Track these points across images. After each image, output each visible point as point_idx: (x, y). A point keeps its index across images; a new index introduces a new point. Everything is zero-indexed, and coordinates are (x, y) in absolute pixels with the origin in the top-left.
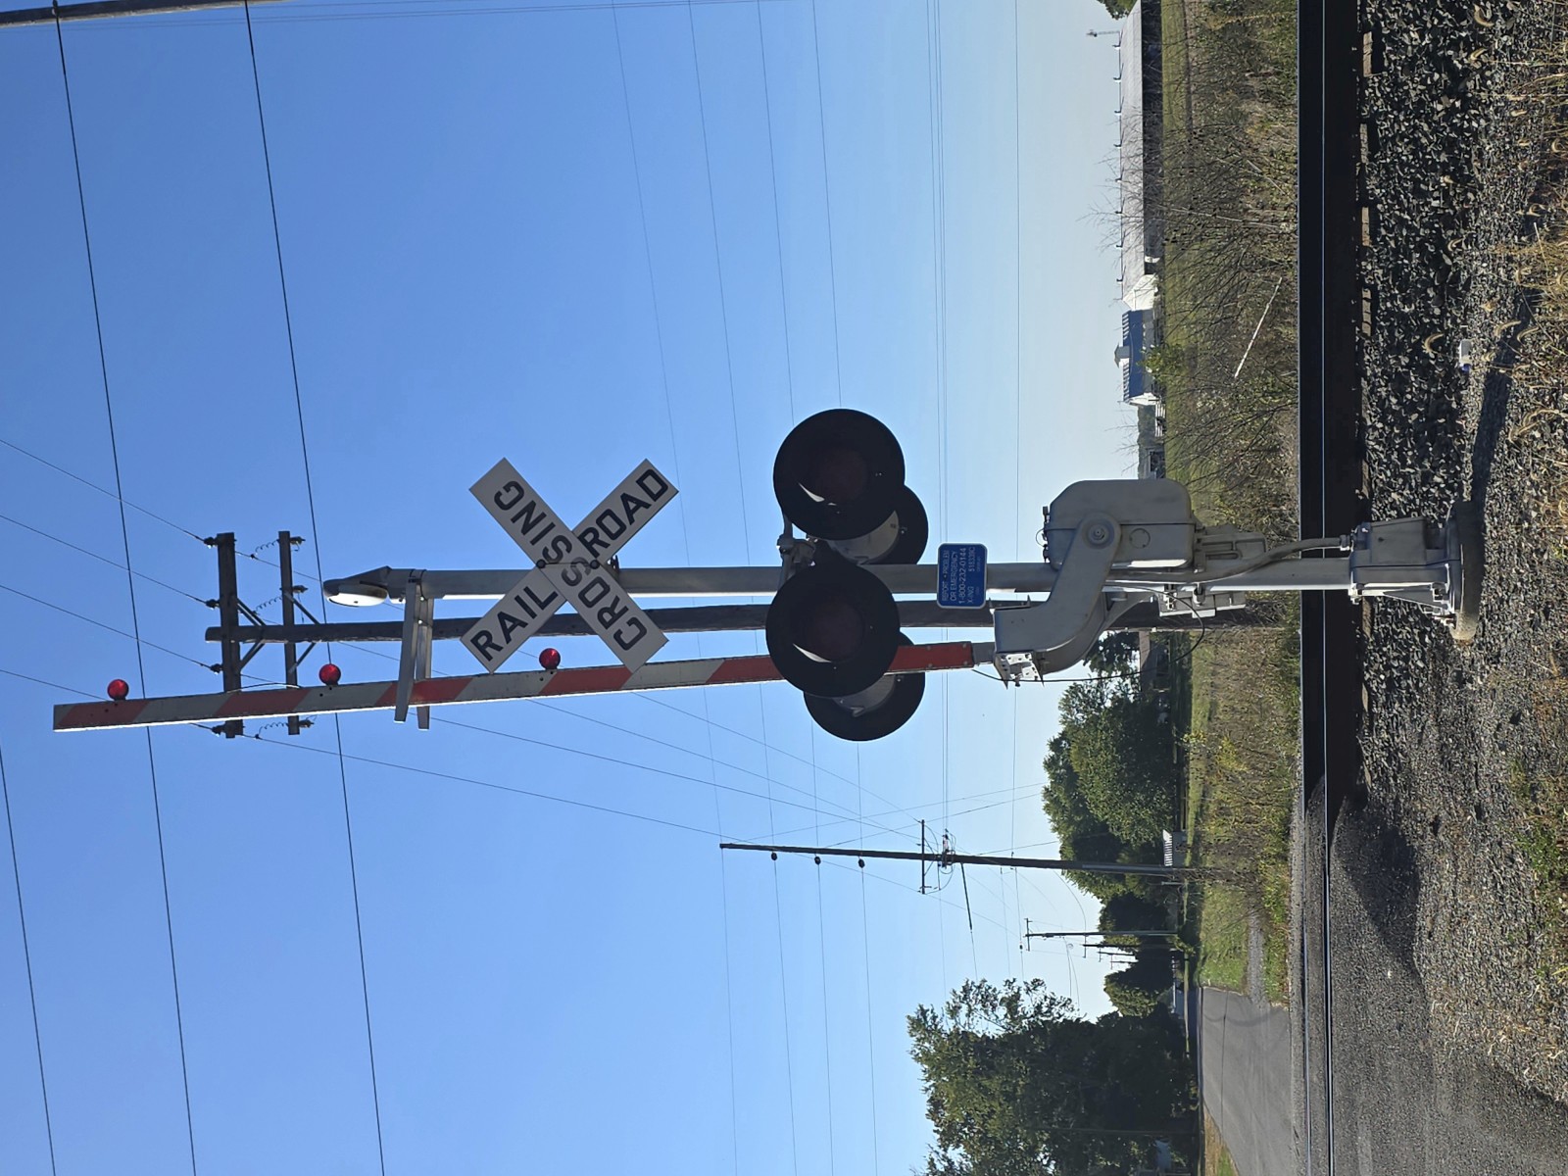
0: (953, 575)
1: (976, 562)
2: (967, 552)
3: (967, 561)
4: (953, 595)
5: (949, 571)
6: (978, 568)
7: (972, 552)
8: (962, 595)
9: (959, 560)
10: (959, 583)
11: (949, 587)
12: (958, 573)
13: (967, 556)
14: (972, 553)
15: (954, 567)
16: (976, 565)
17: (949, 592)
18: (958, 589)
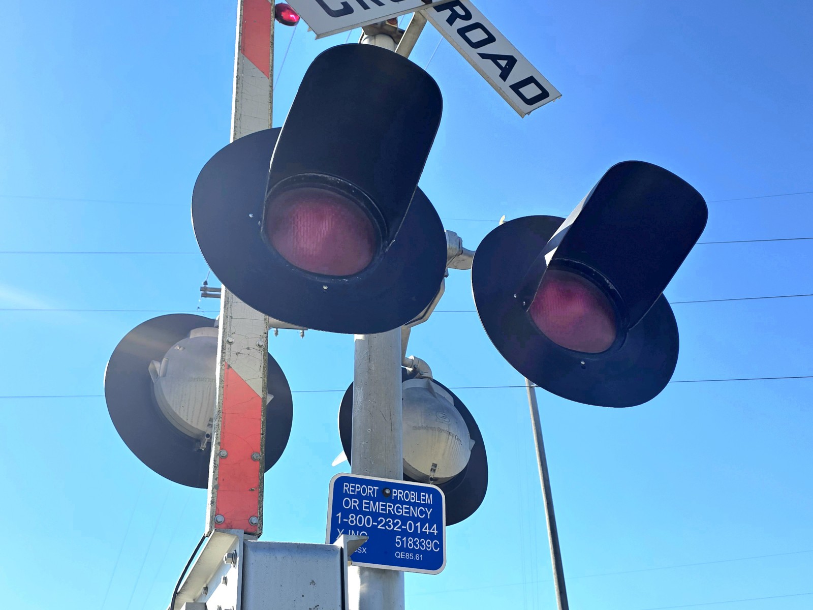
0: (390, 508)
1: (414, 551)
2: (431, 536)
3: (414, 535)
4: (354, 503)
5: (395, 501)
6: (401, 555)
7: (432, 545)
8: (352, 519)
9: (415, 520)
10: (375, 515)
11: (366, 498)
12: (394, 517)
13: (423, 535)
14: (430, 545)
15: (403, 512)
16: (407, 550)
17: (359, 496)
18: (365, 514)
